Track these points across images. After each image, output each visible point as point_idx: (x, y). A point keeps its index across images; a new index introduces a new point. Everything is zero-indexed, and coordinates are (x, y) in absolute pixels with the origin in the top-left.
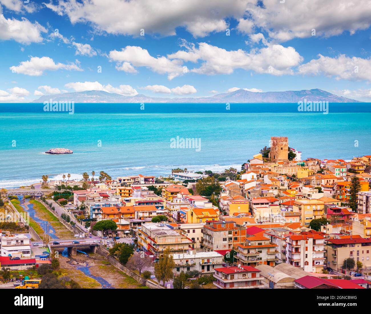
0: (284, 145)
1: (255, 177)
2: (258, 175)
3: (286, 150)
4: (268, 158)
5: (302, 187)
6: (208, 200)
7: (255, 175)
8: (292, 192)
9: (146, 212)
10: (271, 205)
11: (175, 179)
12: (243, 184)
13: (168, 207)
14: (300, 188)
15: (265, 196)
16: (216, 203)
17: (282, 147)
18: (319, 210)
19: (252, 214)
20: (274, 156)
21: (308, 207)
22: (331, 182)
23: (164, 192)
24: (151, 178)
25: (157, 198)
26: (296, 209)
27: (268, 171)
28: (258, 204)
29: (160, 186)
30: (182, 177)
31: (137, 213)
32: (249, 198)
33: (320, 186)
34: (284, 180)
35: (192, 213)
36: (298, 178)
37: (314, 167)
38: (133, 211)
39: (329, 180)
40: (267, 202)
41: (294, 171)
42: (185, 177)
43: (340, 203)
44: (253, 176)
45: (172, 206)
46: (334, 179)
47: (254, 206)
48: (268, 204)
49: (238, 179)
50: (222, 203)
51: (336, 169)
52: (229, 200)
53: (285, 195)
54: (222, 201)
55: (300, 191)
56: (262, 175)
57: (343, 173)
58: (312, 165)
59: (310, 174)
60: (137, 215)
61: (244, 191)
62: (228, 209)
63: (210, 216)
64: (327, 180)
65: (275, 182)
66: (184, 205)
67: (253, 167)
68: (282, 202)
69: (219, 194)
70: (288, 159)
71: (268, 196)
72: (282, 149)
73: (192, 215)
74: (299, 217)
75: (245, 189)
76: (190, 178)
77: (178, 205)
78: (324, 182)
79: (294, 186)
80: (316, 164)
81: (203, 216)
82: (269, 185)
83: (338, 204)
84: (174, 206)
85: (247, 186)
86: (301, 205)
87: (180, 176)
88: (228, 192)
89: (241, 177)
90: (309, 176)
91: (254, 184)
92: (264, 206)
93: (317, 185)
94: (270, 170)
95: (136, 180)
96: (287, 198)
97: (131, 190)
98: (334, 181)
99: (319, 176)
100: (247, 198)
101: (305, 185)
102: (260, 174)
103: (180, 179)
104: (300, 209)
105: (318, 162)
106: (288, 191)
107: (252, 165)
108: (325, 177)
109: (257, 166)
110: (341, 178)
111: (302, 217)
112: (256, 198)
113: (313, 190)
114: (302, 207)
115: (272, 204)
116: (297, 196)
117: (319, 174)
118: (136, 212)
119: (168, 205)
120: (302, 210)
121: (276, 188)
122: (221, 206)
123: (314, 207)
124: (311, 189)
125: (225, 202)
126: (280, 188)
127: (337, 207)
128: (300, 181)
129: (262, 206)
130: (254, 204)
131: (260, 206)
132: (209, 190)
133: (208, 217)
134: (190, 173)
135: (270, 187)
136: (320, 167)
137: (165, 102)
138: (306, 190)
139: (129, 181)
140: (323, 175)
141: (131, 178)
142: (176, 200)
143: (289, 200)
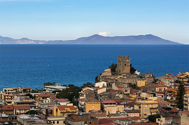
0: (127, 62)
1: (105, 85)
2: (108, 84)
3: (129, 66)
4: (115, 71)
5: (141, 93)
6: (70, 102)
7: (105, 84)
8: (133, 96)
9: (22, 110)
10: (117, 105)
11: (47, 91)
12: (96, 90)
13: (39, 106)
14: (139, 93)
15: (113, 98)
16: (76, 104)
17: (125, 63)
18: (155, 108)
19: (103, 111)
20: (120, 71)
21: (146, 106)
22: (163, 90)
23: (37, 97)
24: (28, 89)
25: (31, 101)
26: (136, 107)
27: (115, 81)
28: (108, 104)
29: (34, 95)
30: (52, 88)
31: (16, 110)
32: (101, 100)
33: (154, 92)
34: (127, 87)
35: (57, 109)
36: (138, 86)
37: (149, 79)
38: (13, 109)
39: (161, 88)
40: (115, 102)
41: (134, 81)
42: (54, 89)
43: (170, 104)
44: (104, 84)
45: (42, 105)
46: (165, 87)
47: (105, 106)
48: (115, 104)
49: (93, 86)
50: (80, 104)
51: (166, 80)
52: (85, 101)
53: (128, 98)
54: (80, 102)
55: (139, 95)
56: (111, 84)
57: (171, 84)
58: (148, 78)
59: (147, 84)
60: (15, 112)
61: (97, 95)
62: (85, 108)
63: (71, 111)
64: (160, 88)
65: (120, 88)
66: (51, 104)
67: (104, 78)
68: (126, 103)
69: (79, 97)
70: (131, 73)
71: (115, 98)
72: (125, 65)
73: (57, 110)
74: (139, 113)
75: (98, 94)
76: (58, 89)
77: (46, 104)
78: (157, 89)
79: (135, 92)
80: (151, 77)
81: (65, 111)
82: (116, 91)
83: (168, 105)
84: (44, 105)
85: (99, 92)
86: (140, 104)
87: (50, 88)
88: (85, 95)
89: (95, 85)
90: (146, 85)
91: (104, 90)
92: (113, 105)
93: (152, 91)
94: (117, 80)
95: (17, 91)
96: (130, 100)
97: (12, 96)
98: (165, 88)
99: (154, 85)
100: (99, 100)
101: (143, 92)
102: (109, 83)
103: (50, 90)
104: (140, 107)
105: (153, 75)
106: (131, 95)
107: (103, 76)
108: (158, 86)
109: (107, 77)
110: (170, 87)
111: (141, 113)
112: (106, 99)
113: (149, 95)
114: (141, 105)
115: (119, 104)
116: (138, 99)
117: (153, 84)
118: (14, 109)
119: (39, 105)
120: (141, 109)
121: (121, 93)
122: (80, 106)
123: (150, 106)
124: (147, 94)
125: (83, 103)
126: (124, 93)
127: (168, 106)
128: (139, 88)
129: (111, 105)
130: (105, 104)
131: (109, 105)
132: (71, 96)
133: (69, 112)
134: (58, 86)
135: (117, 92)
136: (154, 79)
137: (42, 44)
138: (144, 95)
139: (12, 92)
140: (156, 85)
141: (14, 89)
142: (45, 100)
143: (131, 101)
